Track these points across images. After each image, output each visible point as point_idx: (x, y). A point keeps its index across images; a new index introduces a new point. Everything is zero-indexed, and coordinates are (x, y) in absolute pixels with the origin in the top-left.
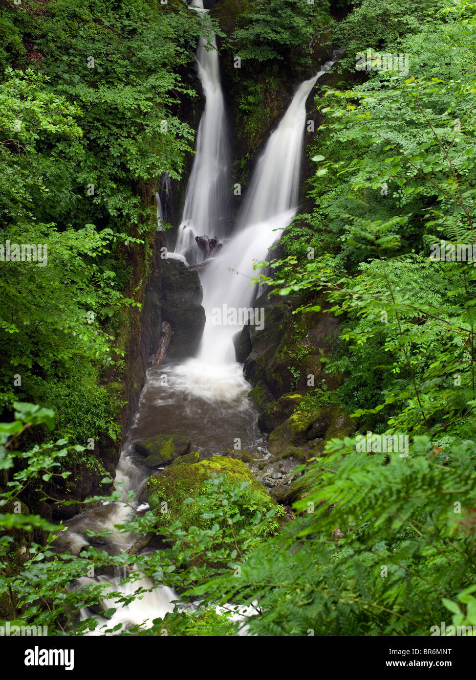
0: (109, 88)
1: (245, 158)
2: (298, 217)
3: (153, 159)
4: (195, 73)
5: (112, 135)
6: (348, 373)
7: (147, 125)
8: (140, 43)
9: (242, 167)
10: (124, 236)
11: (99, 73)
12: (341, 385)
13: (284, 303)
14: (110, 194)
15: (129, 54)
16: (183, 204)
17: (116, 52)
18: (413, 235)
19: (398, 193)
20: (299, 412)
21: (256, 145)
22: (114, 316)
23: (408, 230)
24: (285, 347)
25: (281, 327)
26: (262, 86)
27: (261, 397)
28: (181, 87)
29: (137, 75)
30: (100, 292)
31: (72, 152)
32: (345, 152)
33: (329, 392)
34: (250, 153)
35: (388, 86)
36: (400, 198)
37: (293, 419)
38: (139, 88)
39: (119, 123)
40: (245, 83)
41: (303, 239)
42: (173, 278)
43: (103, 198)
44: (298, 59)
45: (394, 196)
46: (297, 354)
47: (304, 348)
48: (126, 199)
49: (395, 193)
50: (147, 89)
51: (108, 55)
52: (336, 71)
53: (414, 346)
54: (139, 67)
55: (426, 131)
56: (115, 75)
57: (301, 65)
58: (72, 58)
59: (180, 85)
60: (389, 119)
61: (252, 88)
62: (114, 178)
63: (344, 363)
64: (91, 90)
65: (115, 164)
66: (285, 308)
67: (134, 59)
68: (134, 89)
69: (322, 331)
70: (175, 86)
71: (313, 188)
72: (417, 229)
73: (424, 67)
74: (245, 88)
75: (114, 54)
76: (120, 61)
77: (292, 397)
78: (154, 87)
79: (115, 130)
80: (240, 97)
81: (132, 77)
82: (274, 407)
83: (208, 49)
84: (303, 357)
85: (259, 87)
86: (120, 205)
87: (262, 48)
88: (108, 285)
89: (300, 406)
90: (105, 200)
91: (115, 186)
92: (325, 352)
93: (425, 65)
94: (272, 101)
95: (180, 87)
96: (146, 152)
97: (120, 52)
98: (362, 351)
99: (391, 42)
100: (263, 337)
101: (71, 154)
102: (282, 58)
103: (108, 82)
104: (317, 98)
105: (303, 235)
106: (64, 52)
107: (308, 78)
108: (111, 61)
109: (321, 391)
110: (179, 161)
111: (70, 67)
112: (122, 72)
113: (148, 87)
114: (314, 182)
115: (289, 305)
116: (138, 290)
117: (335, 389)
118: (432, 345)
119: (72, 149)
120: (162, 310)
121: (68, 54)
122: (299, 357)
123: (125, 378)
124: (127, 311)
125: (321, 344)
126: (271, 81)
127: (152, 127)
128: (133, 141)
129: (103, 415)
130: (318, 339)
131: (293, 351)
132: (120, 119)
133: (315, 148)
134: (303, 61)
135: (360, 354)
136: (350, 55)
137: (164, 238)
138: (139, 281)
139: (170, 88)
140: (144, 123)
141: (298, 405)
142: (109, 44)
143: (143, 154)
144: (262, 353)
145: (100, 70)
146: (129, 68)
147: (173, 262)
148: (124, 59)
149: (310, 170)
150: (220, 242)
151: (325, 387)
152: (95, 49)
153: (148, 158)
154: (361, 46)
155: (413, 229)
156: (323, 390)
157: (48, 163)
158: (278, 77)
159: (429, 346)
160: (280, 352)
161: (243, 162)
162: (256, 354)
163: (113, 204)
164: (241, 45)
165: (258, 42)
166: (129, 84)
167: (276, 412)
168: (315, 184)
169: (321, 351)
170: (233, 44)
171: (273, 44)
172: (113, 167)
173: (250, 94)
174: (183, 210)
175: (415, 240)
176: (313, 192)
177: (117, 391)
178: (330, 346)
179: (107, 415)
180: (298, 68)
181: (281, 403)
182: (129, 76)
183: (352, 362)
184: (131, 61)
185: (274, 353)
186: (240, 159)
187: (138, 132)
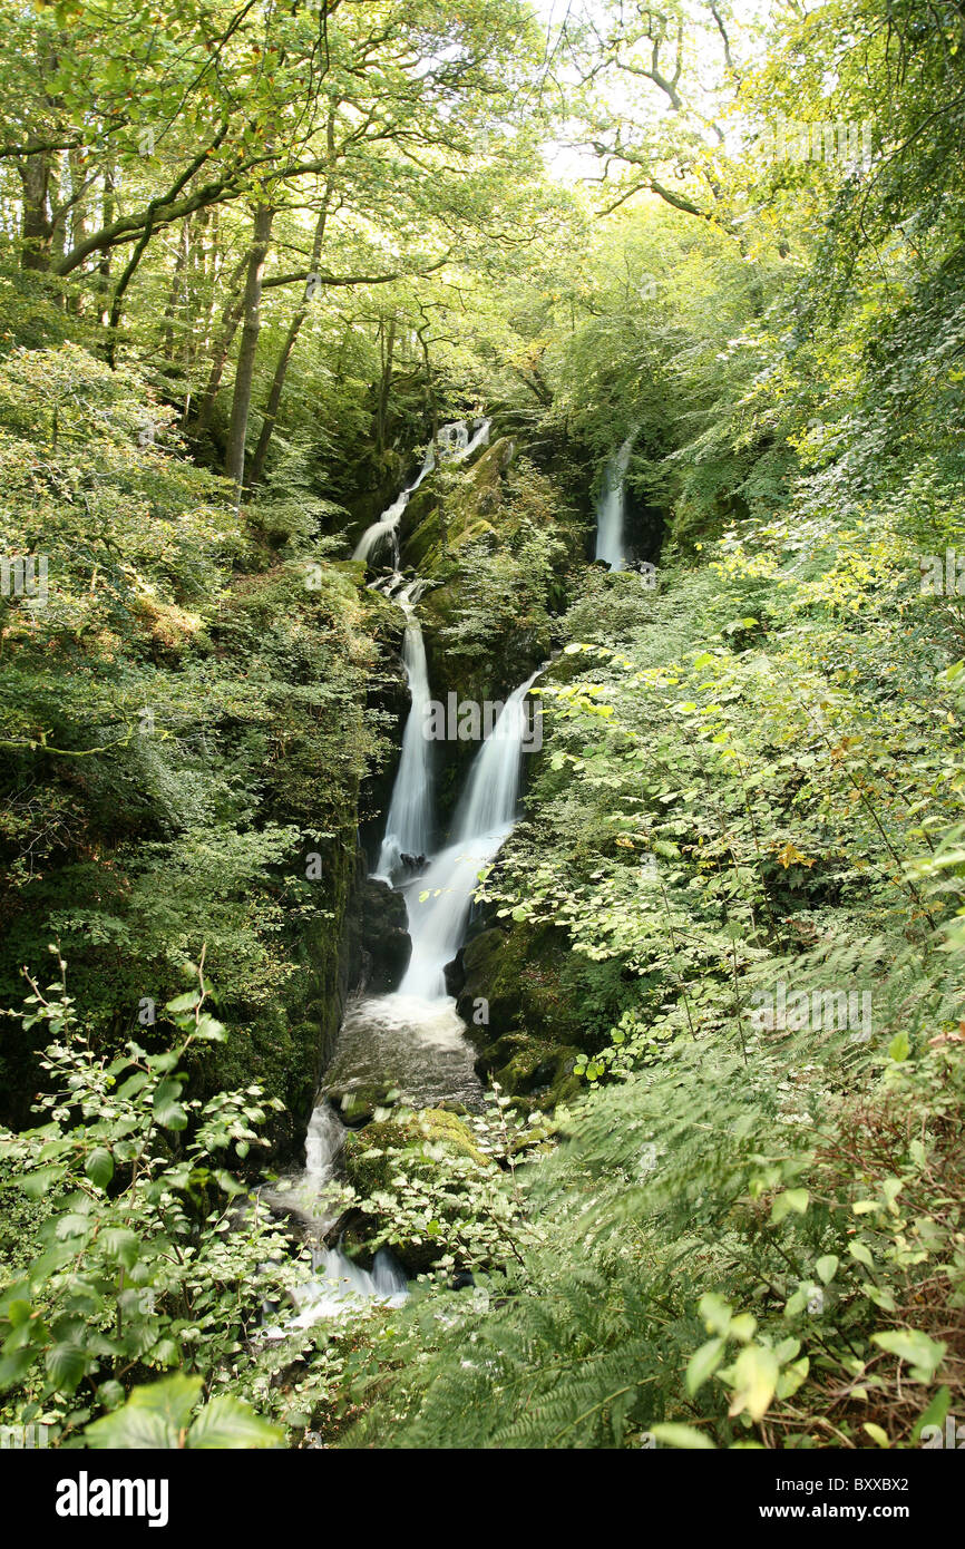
2: (518, 827)
42: (375, 902)
77: (513, 1038)
82: (493, 1050)
107: (523, 681)
120: (363, 937)
147: (378, 884)
150: (428, 859)
160: (498, 985)
167: (495, 1055)
181: (500, 1045)
185: (492, 986)
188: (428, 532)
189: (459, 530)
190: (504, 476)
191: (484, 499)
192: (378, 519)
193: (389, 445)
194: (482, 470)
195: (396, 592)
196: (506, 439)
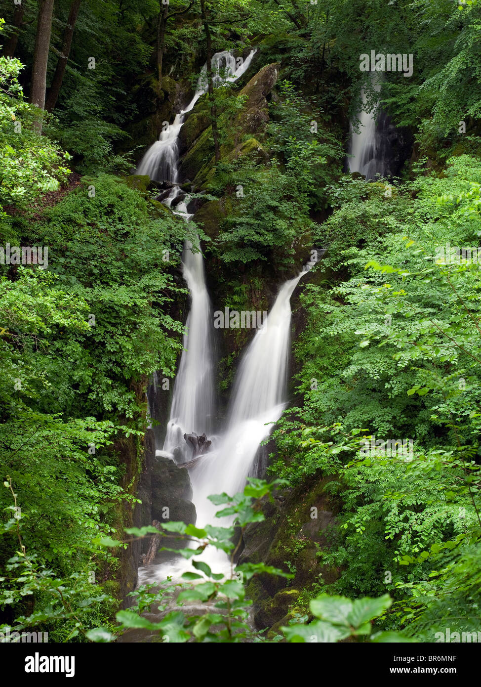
0: (103, 288)
1: (232, 356)
2: (288, 411)
3: (148, 357)
4: (180, 274)
5: (107, 332)
6: (345, 566)
7: (142, 323)
8: (133, 245)
9: (229, 364)
10: (124, 429)
11: (94, 274)
12: (338, 579)
13: (276, 498)
14: (105, 389)
15: (123, 255)
16: (171, 403)
17: (110, 254)
18: (405, 425)
19: (389, 383)
20: (296, 608)
21: (242, 342)
22: (108, 513)
23: (401, 420)
24: (280, 542)
25: (274, 522)
26: (246, 286)
27: (256, 594)
28: (174, 286)
29: (130, 274)
30: (100, 487)
31: (69, 350)
32: (330, 348)
33: (327, 586)
34: (237, 351)
35: (374, 282)
36: (392, 388)
37: (291, 615)
38: (132, 287)
39: (113, 321)
40: (230, 284)
41: (295, 433)
42: (163, 476)
43: (98, 394)
44: (281, 260)
45: (386, 387)
46: (292, 548)
47: (299, 543)
48: (121, 395)
49: (387, 384)
50: (141, 288)
51: (101, 257)
52: (319, 270)
53: (415, 534)
54: (132, 268)
55: (413, 323)
56: (109, 276)
57: (284, 266)
58: (68, 260)
59: (172, 284)
60: (377, 313)
61: (237, 288)
62: (110, 374)
63: (342, 554)
64: (88, 289)
65: (110, 360)
66: (277, 504)
67: (127, 260)
68: (128, 289)
69: (316, 525)
70: (168, 285)
71: (300, 383)
72: (409, 419)
73: (406, 263)
74: (230, 288)
75: (108, 255)
76: (114, 262)
77: (289, 593)
78: (148, 286)
79: (111, 328)
80: (226, 297)
81: (126, 277)
82: (271, 604)
83: (193, 252)
84: (299, 551)
85: (243, 287)
86: (115, 400)
87: (246, 249)
88: (108, 480)
89: (297, 601)
90: (100, 395)
91: (110, 382)
92: (320, 546)
93: (407, 262)
94: (257, 300)
95: (172, 286)
96: (140, 349)
97: (114, 254)
98: (360, 541)
99: (371, 242)
100: (255, 533)
101: (68, 353)
102: (266, 259)
103: (102, 283)
104: (302, 296)
105: (294, 429)
106: (59, 255)
107: (292, 277)
108: (106, 263)
109: (318, 586)
110: (172, 358)
111: (66, 269)
112: (116, 273)
113: (142, 286)
114: (301, 377)
115: (281, 500)
116: (131, 487)
117: (333, 582)
118: (433, 533)
119: (69, 347)
120: (152, 508)
121: (64, 256)
122: (295, 551)
123: (119, 577)
124: (120, 508)
125: (316, 537)
126: (256, 281)
127: (146, 324)
128: (128, 339)
129: (99, 614)
130: (312, 533)
131: (288, 546)
132: (115, 318)
133: (301, 344)
134: (286, 262)
135: (358, 545)
136: (332, 255)
137: (153, 436)
138: (132, 478)
139: (163, 287)
140: (138, 321)
141: (296, 600)
142: (102, 246)
143: (138, 351)
144: (256, 549)
145: (96, 271)
146: (123, 269)
147: (163, 460)
148: (117, 260)
149: (296, 366)
150: (209, 439)
151: (322, 581)
152: (90, 251)
153: (142, 355)
154: (342, 246)
155: (405, 419)
156: (320, 585)
157: (46, 360)
158: (263, 277)
159: (429, 534)
160: (274, 547)
161: (230, 360)
162: (249, 551)
163: (109, 398)
164: (227, 247)
165: (242, 244)
166: (123, 284)
167: (274, 608)
168: (303, 380)
169: (317, 544)
170: (217, 247)
171: (257, 246)
172: (108, 363)
173: (234, 294)
174: (170, 408)
175: (407, 429)
176: (300, 387)
177: (113, 589)
178: (325, 539)
179: (102, 614)
180: (281, 268)
181: (277, 599)
182: (122, 277)
183: (350, 553)
184: (124, 263)
185: (268, 548)
186: (226, 357)
187: (132, 330)
188: (202, 150)
189: (230, 147)
190: (269, 97)
191: (252, 119)
192: (158, 138)
193: (164, 73)
194: (251, 92)
195: (175, 203)
196: (271, 66)
